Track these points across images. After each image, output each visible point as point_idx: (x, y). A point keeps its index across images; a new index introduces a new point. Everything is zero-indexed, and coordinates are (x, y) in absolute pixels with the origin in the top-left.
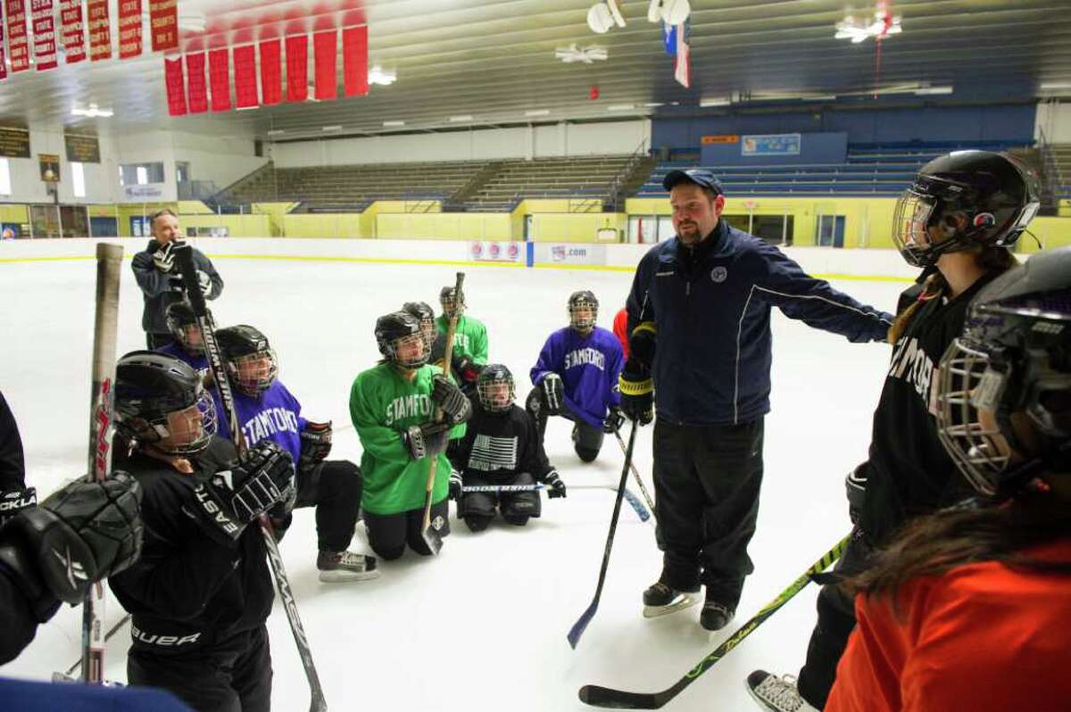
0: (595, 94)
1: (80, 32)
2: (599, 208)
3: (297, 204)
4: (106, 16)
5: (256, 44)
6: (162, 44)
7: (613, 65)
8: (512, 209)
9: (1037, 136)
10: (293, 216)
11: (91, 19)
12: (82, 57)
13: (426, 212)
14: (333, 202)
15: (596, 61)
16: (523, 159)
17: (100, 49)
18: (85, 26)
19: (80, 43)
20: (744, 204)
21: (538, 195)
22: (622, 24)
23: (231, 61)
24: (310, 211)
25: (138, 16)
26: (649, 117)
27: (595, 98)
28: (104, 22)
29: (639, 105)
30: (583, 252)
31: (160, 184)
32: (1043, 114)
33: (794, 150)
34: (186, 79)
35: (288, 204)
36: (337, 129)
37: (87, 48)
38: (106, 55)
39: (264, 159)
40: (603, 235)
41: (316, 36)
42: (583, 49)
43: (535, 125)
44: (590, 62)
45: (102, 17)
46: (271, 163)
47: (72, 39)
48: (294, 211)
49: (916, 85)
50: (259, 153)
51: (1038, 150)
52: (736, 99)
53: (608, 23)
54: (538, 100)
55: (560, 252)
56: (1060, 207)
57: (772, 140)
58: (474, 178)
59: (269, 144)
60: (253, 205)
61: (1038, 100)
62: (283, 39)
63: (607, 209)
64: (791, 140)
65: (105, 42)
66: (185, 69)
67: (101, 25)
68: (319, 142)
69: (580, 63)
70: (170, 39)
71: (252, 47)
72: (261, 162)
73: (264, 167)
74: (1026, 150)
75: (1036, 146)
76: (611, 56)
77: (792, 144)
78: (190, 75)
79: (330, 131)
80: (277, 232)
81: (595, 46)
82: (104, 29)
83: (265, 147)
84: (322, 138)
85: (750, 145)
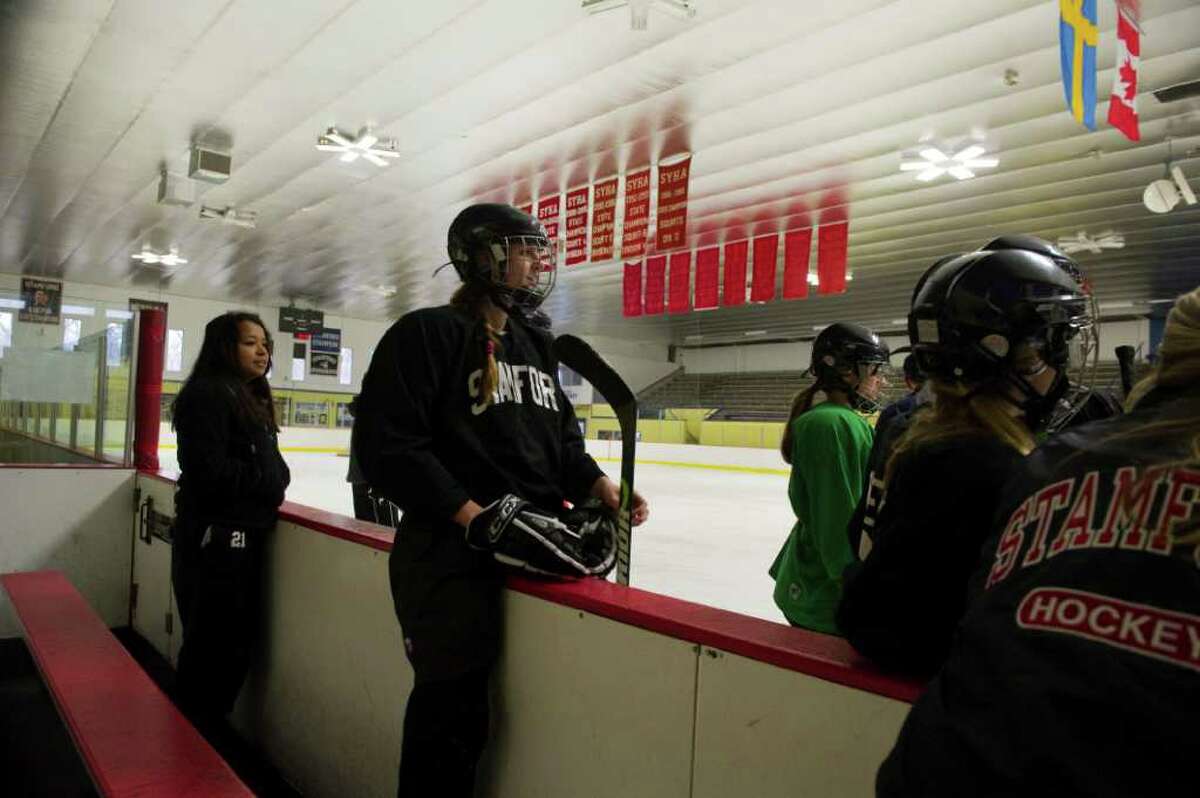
1: (584, 236)
3: (714, 411)
4: (611, 220)
5: (722, 246)
6: (668, 243)
7: (1131, 253)
10: (710, 423)
11: (596, 223)
12: (583, 258)
14: (750, 409)
15: (1106, 250)
17: (602, 251)
18: (589, 230)
19: (582, 246)
22: (1191, 199)
23: (693, 264)
24: (728, 418)
25: (645, 219)
26: (1147, 316)
28: (609, 227)
29: (1141, 302)
31: (578, 387)
34: (644, 281)
35: (706, 411)
36: (760, 334)
37: (589, 250)
38: (607, 256)
39: (674, 364)
41: (788, 236)
42: (1093, 237)
44: (1099, 251)
45: (607, 221)
46: (682, 368)
47: (574, 243)
48: (711, 419)
50: (671, 358)
53: (1172, 201)
59: (682, 350)
60: (667, 411)
62: (751, 240)
65: (608, 244)
66: (644, 272)
67: (606, 229)
68: (735, 347)
69: (1087, 252)
70: (677, 239)
71: (718, 249)
72: (674, 367)
73: (676, 372)
76: (1130, 244)
78: (648, 278)
79: (753, 336)
80: (692, 440)
81: (1110, 232)
82: (609, 233)
83: (678, 352)
84: (738, 344)
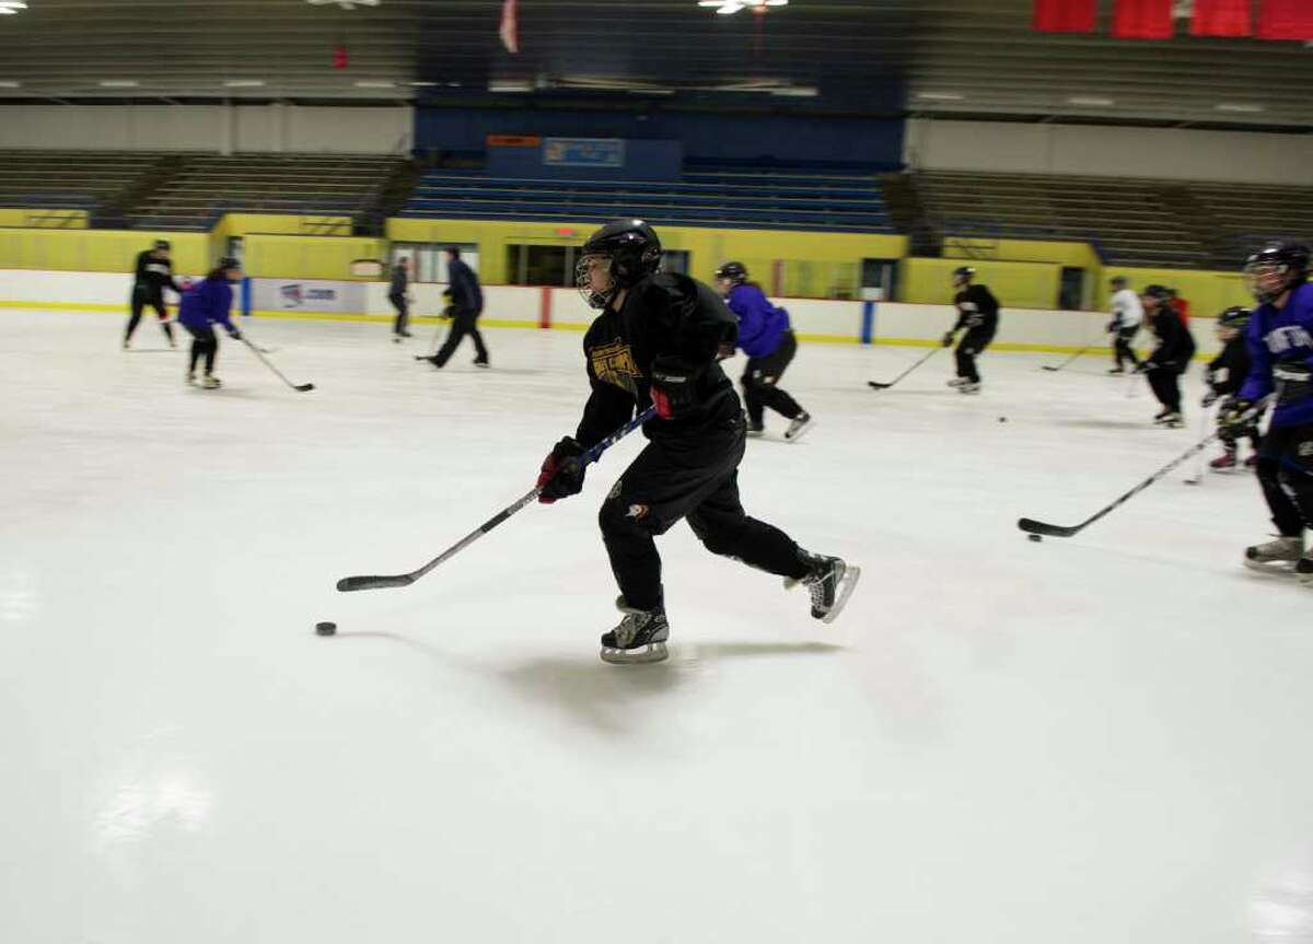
0: (342, 60)
2: (345, 230)
8: (207, 226)
9: (907, 159)
13: (60, 227)
15: (360, 7)
16: (216, 154)
20: (557, 231)
21: (248, 208)
26: (411, 102)
27: (342, 66)
29: (400, 82)
30: (329, 294)
32: (913, 131)
33: (614, 161)
40: (362, 270)
43: (237, 102)
44: (351, 7)
49: (774, 82)
51: (908, 176)
52: (541, 84)
54: (242, 63)
55: (293, 292)
56: (943, 246)
57: (584, 145)
58: (138, 179)
61: (909, 114)
63: (359, 231)
64: (612, 148)
69: (337, 7)
74: (891, 176)
75: (906, 172)
76: (386, 3)
77: (609, 152)
85: (556, 151)
